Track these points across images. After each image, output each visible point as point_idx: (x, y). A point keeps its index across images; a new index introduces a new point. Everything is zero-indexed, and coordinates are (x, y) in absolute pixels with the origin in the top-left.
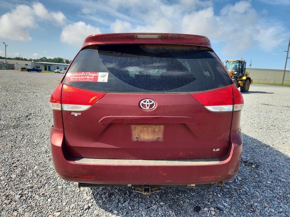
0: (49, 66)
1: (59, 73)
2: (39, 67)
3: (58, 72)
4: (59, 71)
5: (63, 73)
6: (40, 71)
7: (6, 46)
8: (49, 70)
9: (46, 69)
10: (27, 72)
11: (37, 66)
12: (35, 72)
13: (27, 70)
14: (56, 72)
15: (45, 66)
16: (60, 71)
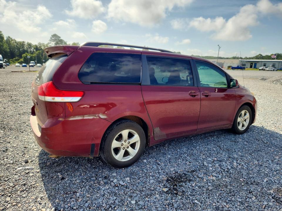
0: (255, 64)
1: (264, 70)
2: (245, 65)
3: (262, 69)
4: (264, 68)
5: (268, 70)
6: (243, 69)
7: (220, 48)
8: (255, 67)
9: (251, 67)
10: (232, 70)
11: (243, 64)
12: (240, 70)
13: (232, 68)
14: (260, 70)
15: (251, 64)
16: (266, 69)
